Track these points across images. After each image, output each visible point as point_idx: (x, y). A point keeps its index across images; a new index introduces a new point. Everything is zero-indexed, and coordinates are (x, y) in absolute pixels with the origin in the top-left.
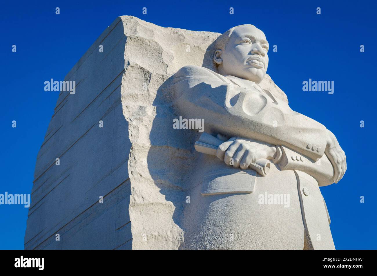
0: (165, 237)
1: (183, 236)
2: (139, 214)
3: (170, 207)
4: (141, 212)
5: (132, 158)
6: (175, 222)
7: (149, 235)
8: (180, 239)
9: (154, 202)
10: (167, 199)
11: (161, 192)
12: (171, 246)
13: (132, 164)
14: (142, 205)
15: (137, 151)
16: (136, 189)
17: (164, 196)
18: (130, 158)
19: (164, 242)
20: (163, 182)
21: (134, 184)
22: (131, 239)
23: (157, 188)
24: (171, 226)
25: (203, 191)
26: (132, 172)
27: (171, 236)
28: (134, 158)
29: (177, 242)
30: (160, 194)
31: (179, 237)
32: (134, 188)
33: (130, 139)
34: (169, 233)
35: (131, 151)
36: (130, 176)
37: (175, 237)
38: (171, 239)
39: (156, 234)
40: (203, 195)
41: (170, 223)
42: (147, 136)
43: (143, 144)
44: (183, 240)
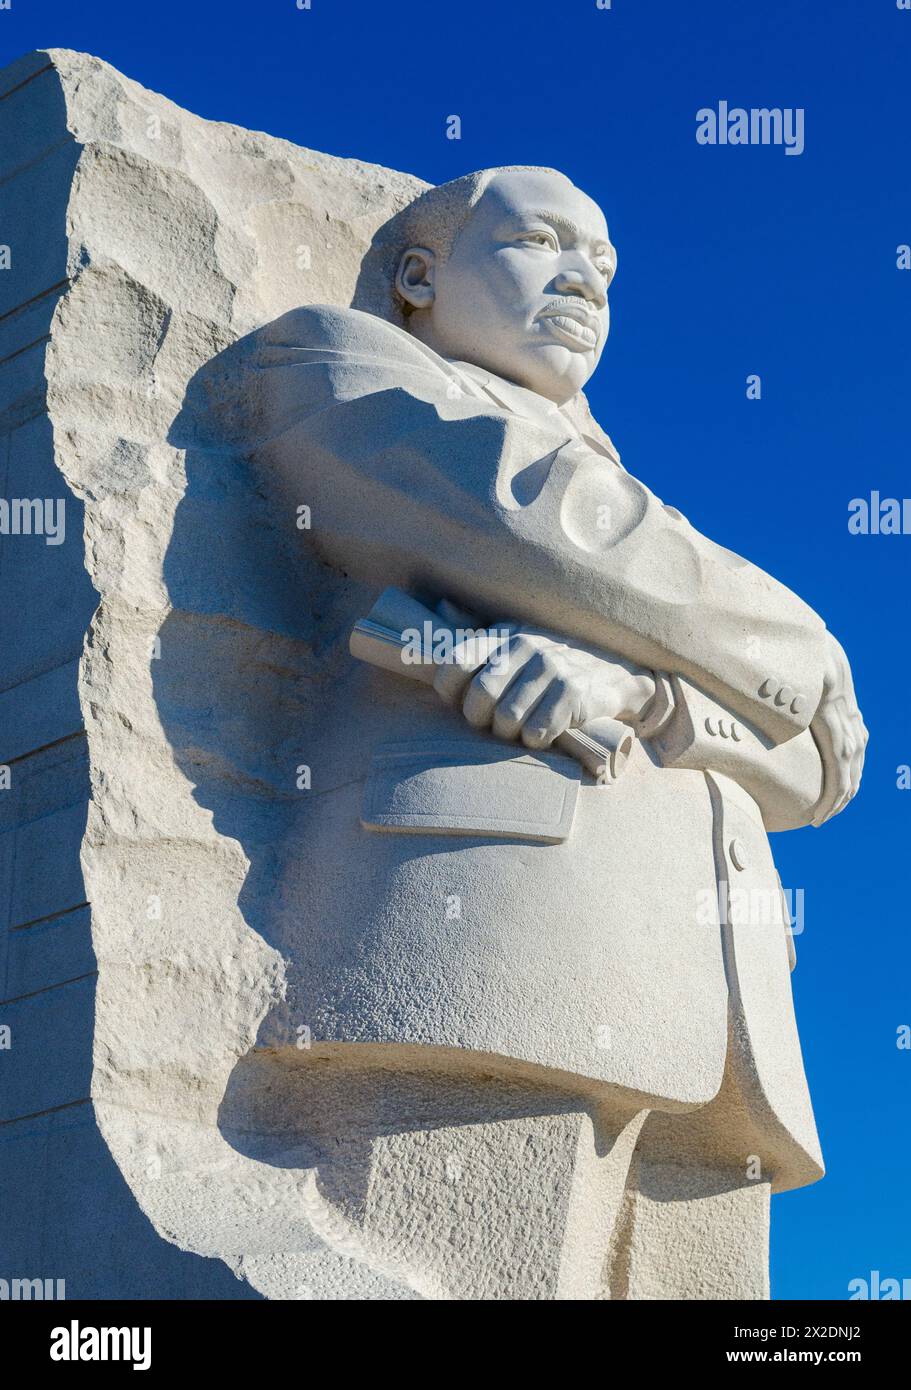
0: (213, 976)
1: (280, 979)
2: (118, 878)
3: (232, 860)
4: (124, 869)
5: (98, 653)
6: (248, 921)
7: (157, 965)
8: (270, 991)
9: (173, 835)
10: (221, 826)
11: (201, 797)
12: (233, 1011)
13: (95, 675)
14: (132, 844)
15: (116, 626)
16: (109, 777)
17: (210, 814)
18: (87, 649)
19: (209, 994)
20: (205, 756)
21: (101, 756)
22: (92, 975)
23: (182, 778)
24: (234, 934)
25: (371, 816)
26: (94, 707)
27: (235, 975)
28: (105, 653)
29: (256, 1001)
30: (195, 804)
31: (265, 982)
32: (102, 774)
33: (91, 573)
34: (227, 962)
35: (94, 623)
36: (89, 723)
37: (251, 980)
38: (234, 985)
39: (180, 960)
40: (367, 826)
41: (229, 923)
42: (156, 570)
43: (142, 600)
44: (283, 993)
